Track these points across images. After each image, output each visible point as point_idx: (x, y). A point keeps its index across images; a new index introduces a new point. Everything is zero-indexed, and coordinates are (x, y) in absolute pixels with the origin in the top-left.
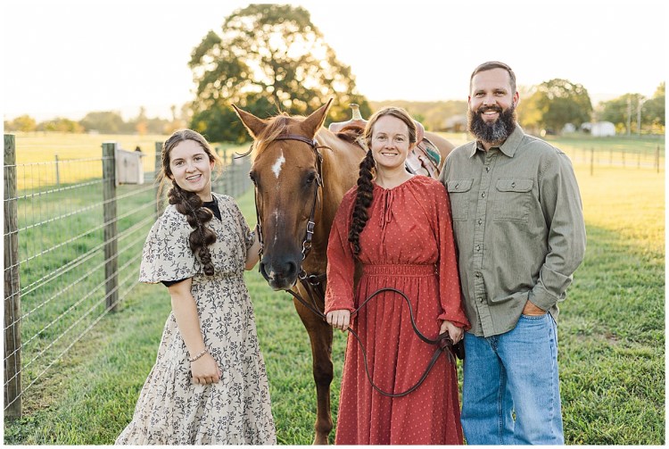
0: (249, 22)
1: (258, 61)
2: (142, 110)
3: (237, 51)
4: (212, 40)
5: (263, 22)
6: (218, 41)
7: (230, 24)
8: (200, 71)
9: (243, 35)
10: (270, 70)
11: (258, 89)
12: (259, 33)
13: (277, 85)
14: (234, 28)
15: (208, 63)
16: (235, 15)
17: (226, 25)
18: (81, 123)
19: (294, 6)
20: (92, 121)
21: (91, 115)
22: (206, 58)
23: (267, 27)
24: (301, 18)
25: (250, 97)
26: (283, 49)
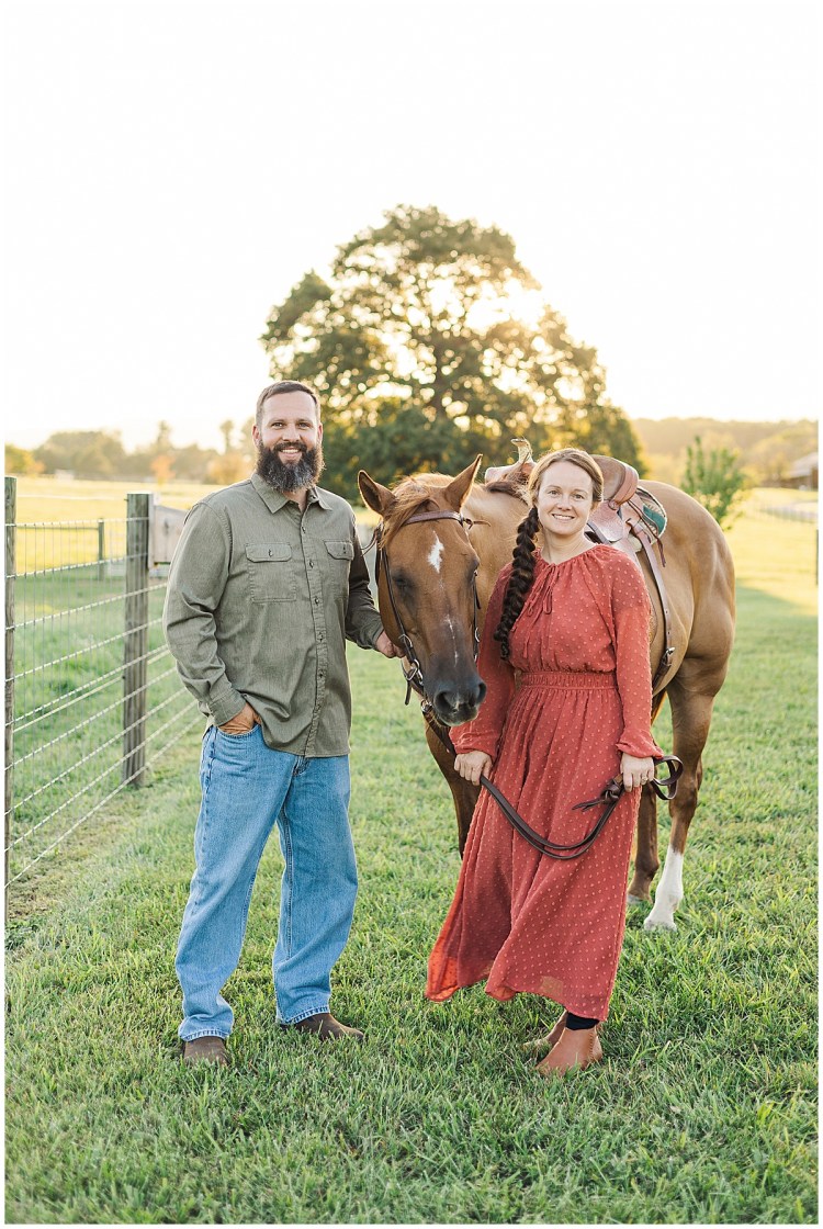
0: (388, 257)
1: (405, 337)
2: (163, 427)
3: (361, 315)
4: (311, 293)
5: (416, 257)
6: (325, 295)
7: (349, 262)
8: (285, 354)
9: (375, 281)
10: (427, 354)
11: (405, 392)
12: (407, 280)
13: (441, 383)
14: (357, 269)
15: (304, 340)
16: (361, 243)
17: (340, 263)
18: (39, 455)
19: (483, 224)
20: (59, 451)
21: (58, 439)
22: (300, 330)
23: (424, 268)
24: (495, 250)
25: (386, 408)
26: (456, 311)
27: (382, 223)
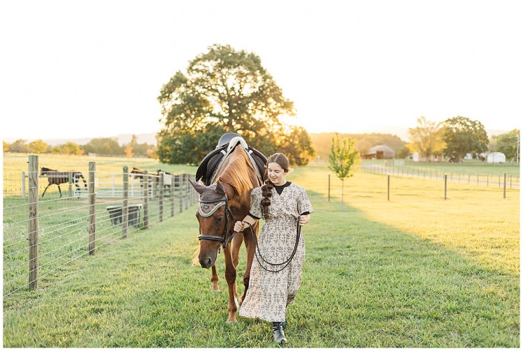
0: (210, 65)
1: (216, 98)
2: (134, 137)
3: (199, 89)
4: (179, 80)
5: (221, 66)
6: (185, 81)
7: (194, 68)
8: (169, 105)
9: (205, 76)
10: (225, 105)
11: (216, 120)
12: (218, 75)
13: (231, 116)
14: (197, 70)
15: (176, 99)
16: (199, 60)
17: (191, 68)
19: (248, 52)
22: (175, 95)
23: (224, 71)
24: (253, 64)
25: (210, 126)
26: (237, 87)
27: (207, 52)
